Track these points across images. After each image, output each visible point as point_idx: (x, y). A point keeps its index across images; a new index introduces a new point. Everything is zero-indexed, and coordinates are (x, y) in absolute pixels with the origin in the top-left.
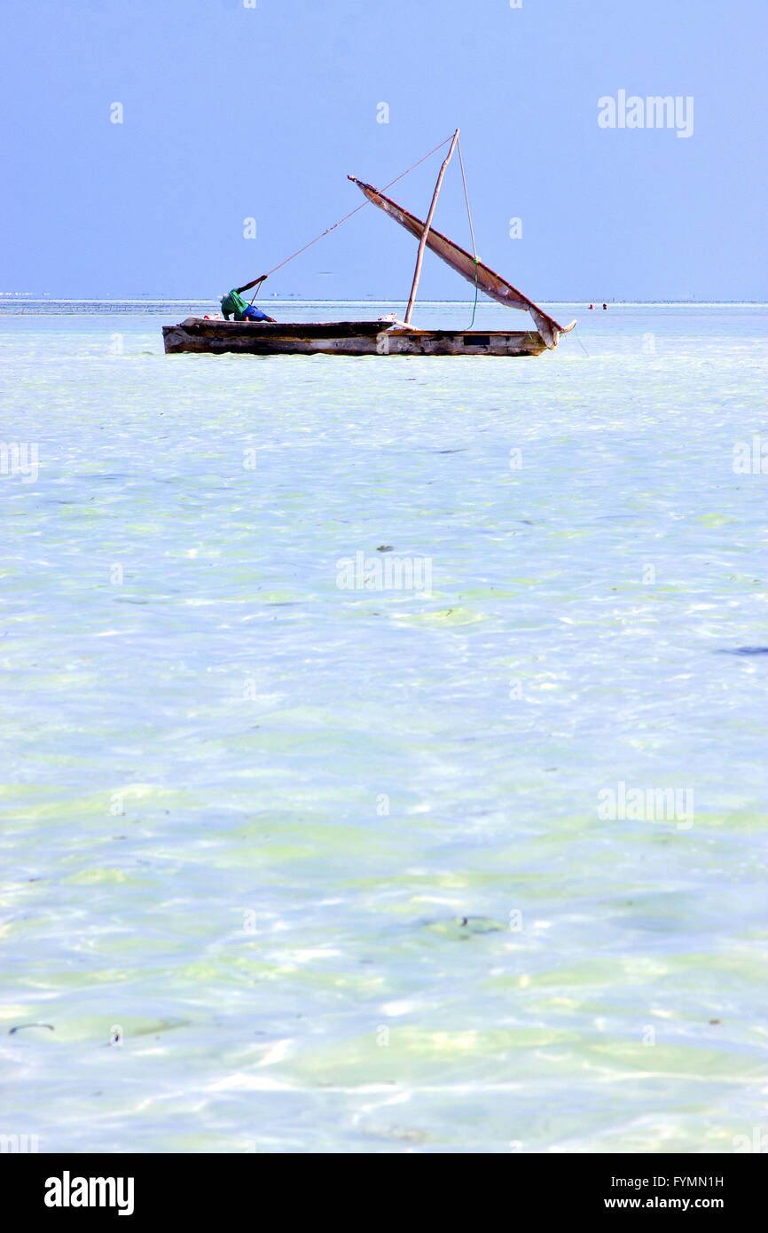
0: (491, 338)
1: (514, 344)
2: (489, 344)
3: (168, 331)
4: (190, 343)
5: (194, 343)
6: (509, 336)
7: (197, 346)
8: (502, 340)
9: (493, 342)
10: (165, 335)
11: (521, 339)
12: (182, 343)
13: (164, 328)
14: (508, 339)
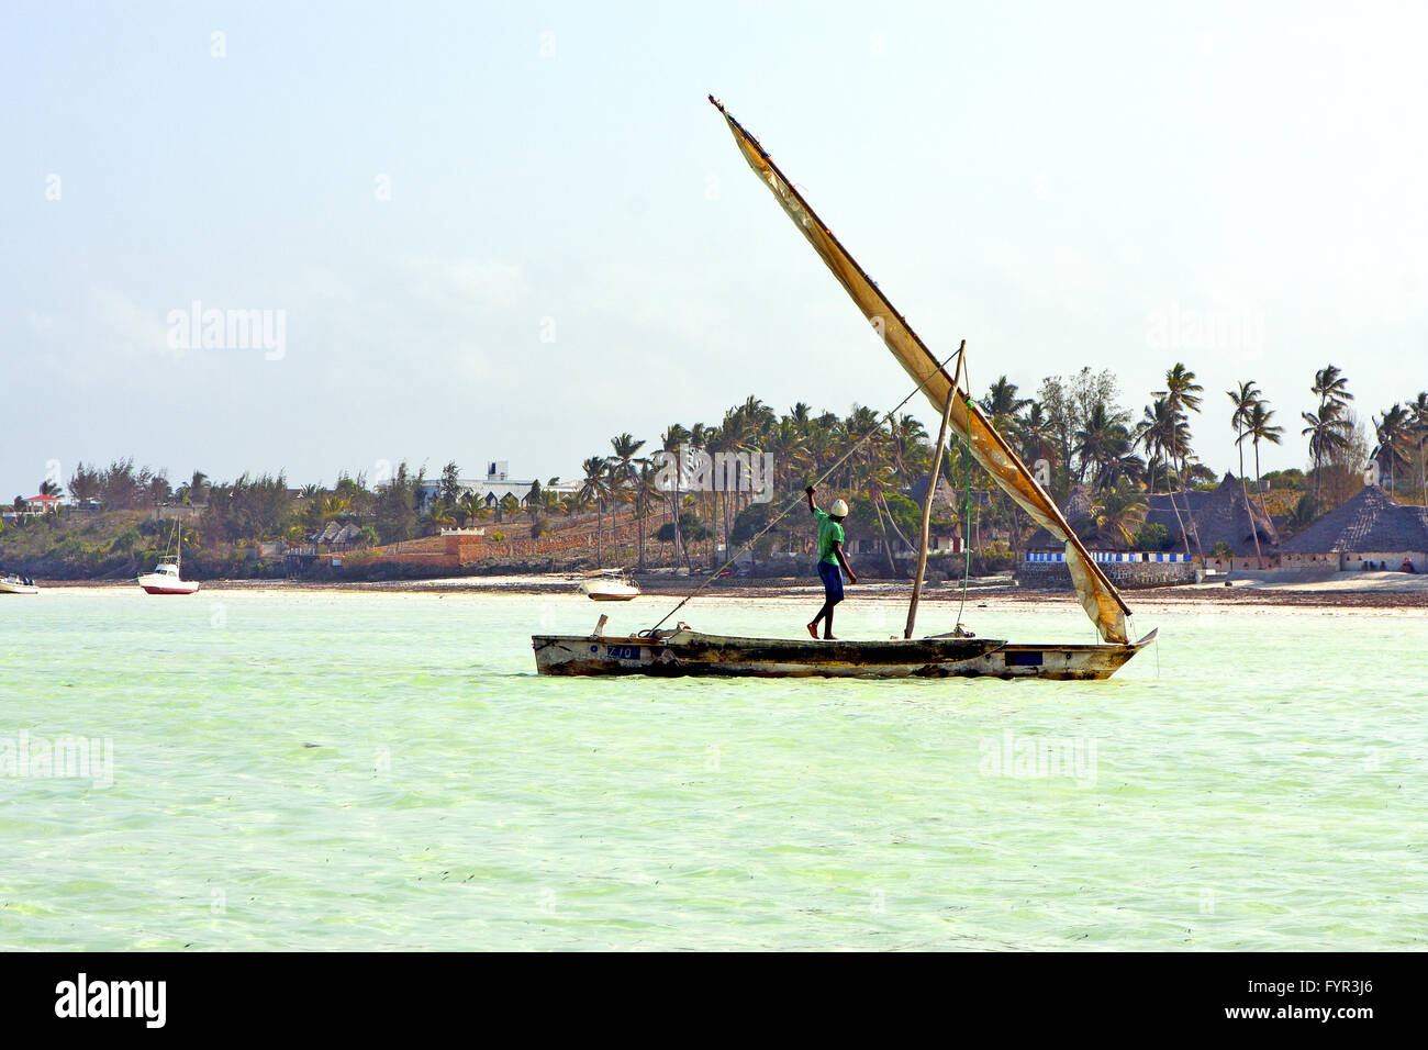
0: (1044, 655)
1: (1078, 664)
2: (1041, 663)
3: (542, 644)
4: (586, 662)
5: (592, 661)
6: (1070, 651)
7: (595, 666)
8: (1058, 659)
9: (1049, 662)
10: (537, 649)
11: (1087, 657)
12: (571, 662)
13: (535, 638)
14: (1069, 656)
